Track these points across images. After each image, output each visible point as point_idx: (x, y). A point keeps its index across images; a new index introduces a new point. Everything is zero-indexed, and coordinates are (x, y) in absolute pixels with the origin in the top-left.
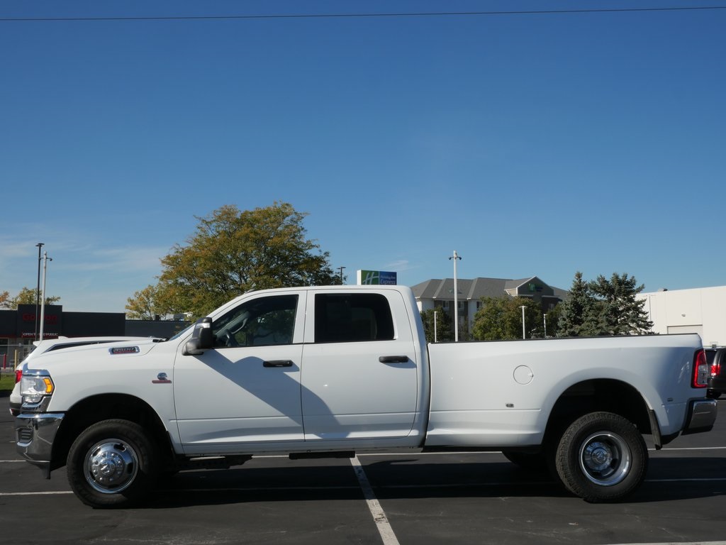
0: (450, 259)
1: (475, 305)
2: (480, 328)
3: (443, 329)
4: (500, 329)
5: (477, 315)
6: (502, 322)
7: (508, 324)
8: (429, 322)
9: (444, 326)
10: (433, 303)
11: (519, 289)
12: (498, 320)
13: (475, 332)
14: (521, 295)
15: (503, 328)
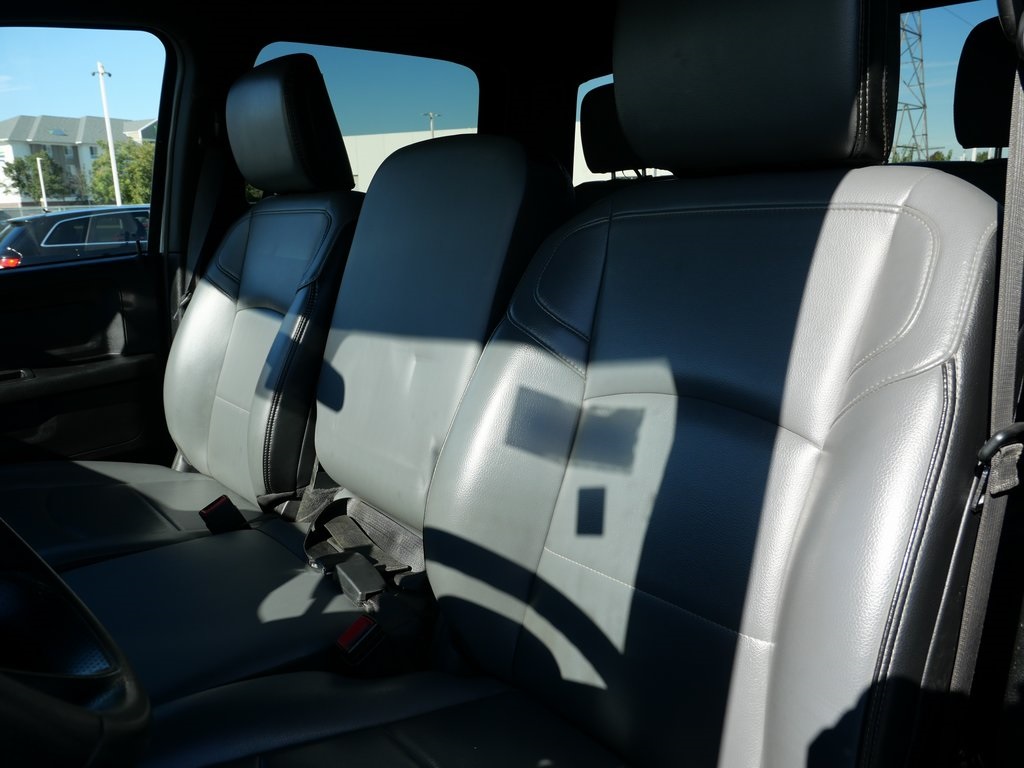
0: (94, 74)
1: (88, 150)
2: (102, 180)
3: (53, 182)
4: (128, 181)
5: (94, 164)
6: (130, 172)
7: (138, 174)
8: (30, 173)
9: (53, 177)
10: (28, 148)
11: (143, 132)
12: (125, 170)
13: (96, 185)
14: (147, 140)
15: (132, 179)
